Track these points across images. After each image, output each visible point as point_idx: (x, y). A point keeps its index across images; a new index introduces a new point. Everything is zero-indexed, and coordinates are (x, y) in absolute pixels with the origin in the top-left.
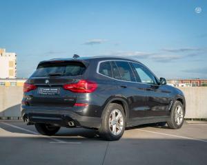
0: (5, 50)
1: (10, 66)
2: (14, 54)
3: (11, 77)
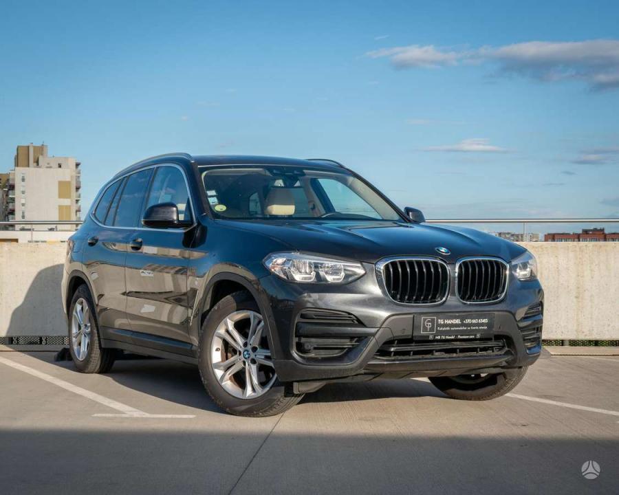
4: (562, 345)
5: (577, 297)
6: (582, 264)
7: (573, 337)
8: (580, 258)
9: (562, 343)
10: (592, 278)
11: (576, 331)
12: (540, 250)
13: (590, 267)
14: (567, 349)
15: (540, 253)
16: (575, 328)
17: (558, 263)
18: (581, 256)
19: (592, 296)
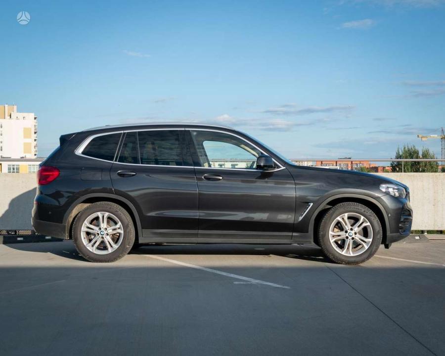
0: (15, 107)
1: (25, 137)
2: (32, 115)
3: (29, 156)
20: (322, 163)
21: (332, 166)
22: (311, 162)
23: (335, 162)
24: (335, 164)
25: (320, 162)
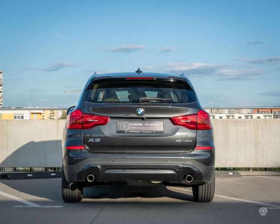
4: (249, 170)
5: (255, 146)
6: (258, 130)
7: (254, 166)
8: (257, 127)
9: (248, 169)
10: (263, 136)
11: (255, 163)
12: (237, 123)
13: (262, 131)
14: (251, 172)
15: (237, 124)
16: (255, 162)
17: (246, 129)
18: (257, 126)
19: (262, 146)
20: (258, 111)
21: (268, 113)
22: (250, 110)
23: (270, 110)
24: (270, 112)
25: (257, 110)
